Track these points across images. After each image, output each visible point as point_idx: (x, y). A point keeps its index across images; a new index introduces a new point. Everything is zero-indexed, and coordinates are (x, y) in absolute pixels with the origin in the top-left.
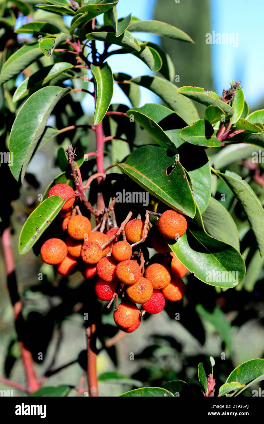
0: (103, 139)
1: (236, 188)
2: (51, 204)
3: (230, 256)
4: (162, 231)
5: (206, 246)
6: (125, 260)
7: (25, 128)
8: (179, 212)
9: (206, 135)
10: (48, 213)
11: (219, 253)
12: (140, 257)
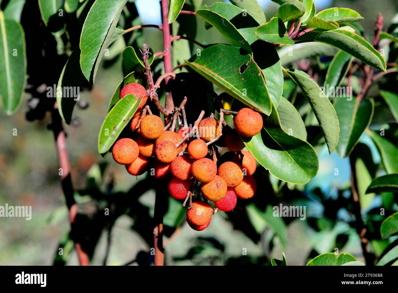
0: (170, 38)
1: (306, 86)
2: (126, 103)
3: (304, 152)
4: (239, 129)
5: (280, 143)
6: (201, 159)
7: (96, 27)
8: (256, 110)
9: (279, 33)
10: (124, 112)
11: (293, 150)
12: (213, 155)
